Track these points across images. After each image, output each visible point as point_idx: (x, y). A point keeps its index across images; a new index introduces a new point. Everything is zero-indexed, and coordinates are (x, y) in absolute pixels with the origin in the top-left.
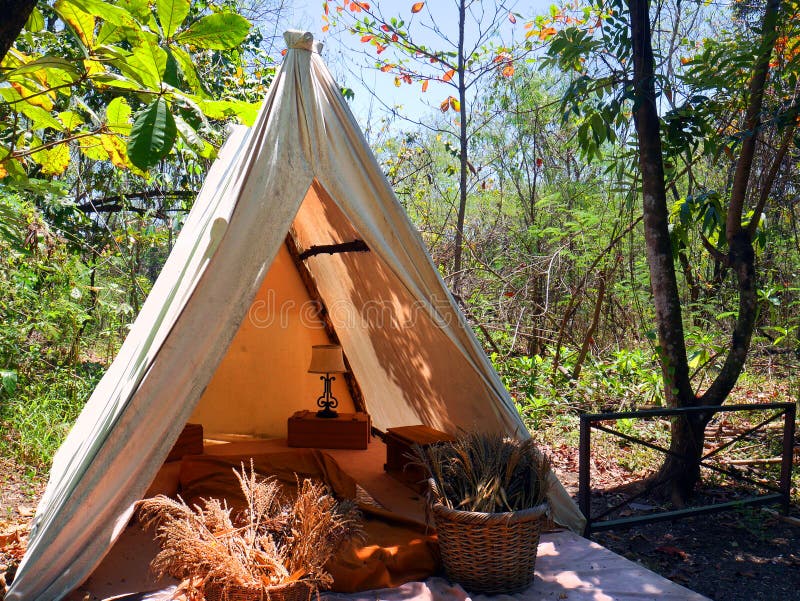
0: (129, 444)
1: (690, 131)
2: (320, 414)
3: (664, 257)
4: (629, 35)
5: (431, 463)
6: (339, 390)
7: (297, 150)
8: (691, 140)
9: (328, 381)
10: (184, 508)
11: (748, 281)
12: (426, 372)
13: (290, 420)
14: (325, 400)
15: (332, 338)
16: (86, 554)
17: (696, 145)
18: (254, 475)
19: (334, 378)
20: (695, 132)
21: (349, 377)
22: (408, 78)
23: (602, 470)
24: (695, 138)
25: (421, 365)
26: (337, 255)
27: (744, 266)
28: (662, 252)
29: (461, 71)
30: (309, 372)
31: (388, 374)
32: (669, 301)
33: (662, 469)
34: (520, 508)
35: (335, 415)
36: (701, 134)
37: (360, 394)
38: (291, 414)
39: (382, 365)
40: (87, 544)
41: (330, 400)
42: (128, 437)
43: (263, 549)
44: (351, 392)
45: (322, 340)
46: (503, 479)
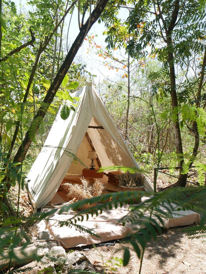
0: (58, 174)
1: (185, 97)
2: (90, 169)
3: (177, 129)
4: (169, 72)
5: (120, 178)
6: (95, 162)
7: (89, 109)
8: (185, 99)
9: (92, 160)
10: (72, 185)
11: (197, 136)
12: (120, 159)
13: (83, 170)
14: (92, 165)
15: (93, 149)
16: (50, 196)
17: (186, 100)
18: (84, 179)
19: (94, 160)
20: (186, 97)
21: (97, 159)
22: (112, 68)
23: (163, 183)
24: (186, 99)
25: (119, 157)
26: (95, 129)
27: (196, 132)
28: (177, 128)
29: (128, 67)
30: (88, 158)
31: (110, 160)
32: (179, 140)
33: (178, 182)
34: (138, 186)
35: (94, 169)
36: (188, 98)
37: (100, 164)
38: (83, 169)
39: (108, 157)
40: (50, 194)
41: (93, 165)
42: (57, 172)
43: (87, 193)
44: (98, 163)
45: (91, 150)
46: (135, 181)
